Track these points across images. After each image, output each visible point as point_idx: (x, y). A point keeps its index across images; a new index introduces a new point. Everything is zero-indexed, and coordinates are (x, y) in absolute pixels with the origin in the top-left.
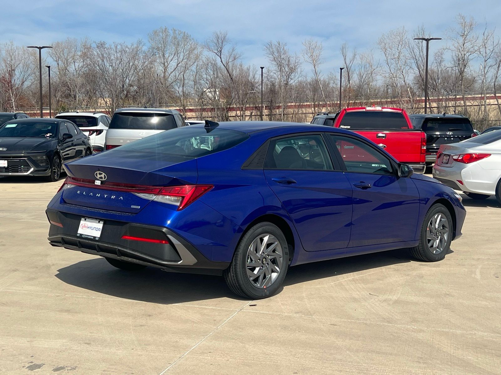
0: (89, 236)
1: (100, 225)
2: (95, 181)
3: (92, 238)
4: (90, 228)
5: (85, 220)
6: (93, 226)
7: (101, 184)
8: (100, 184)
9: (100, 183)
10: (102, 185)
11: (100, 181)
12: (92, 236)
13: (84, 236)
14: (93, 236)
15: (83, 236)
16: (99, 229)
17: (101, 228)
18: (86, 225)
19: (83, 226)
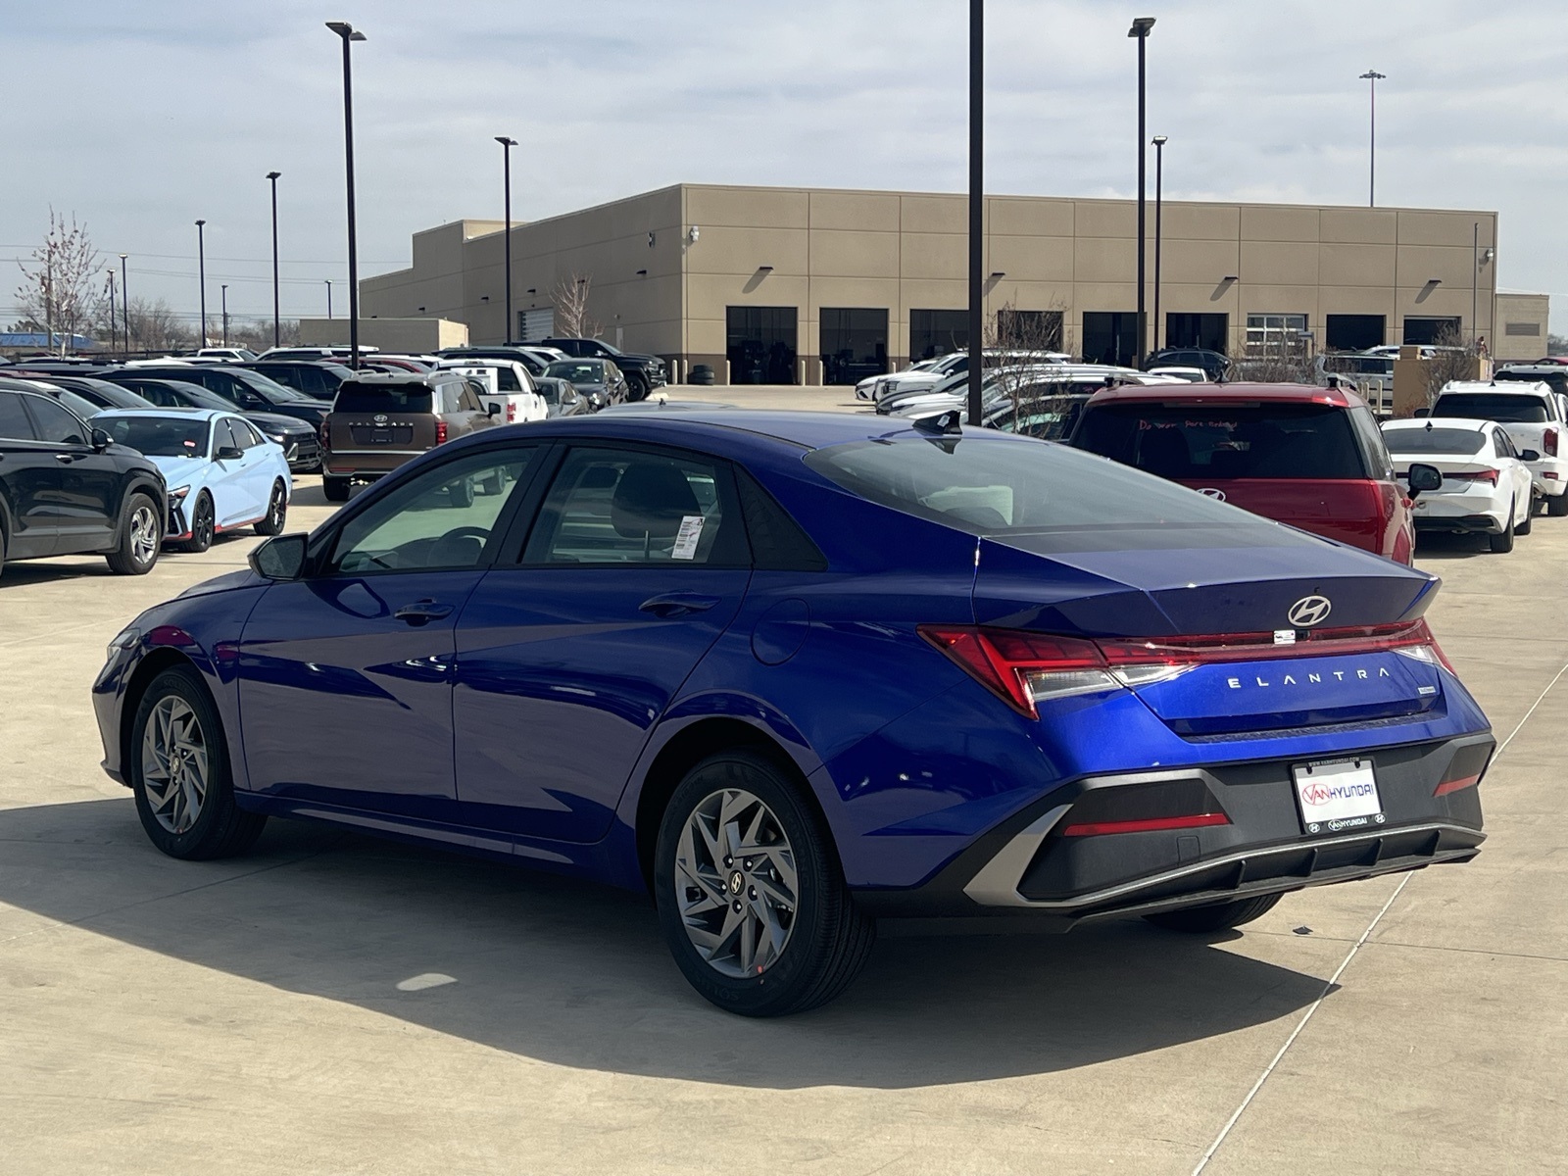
0: (1350, 819)
1: (1365, 775)
2: (1273, 634)
3: (1364, 821)
4: (1337, 793)
5: (1310, 771)
6: (1347, 785)
7: (1297, 639)
8: (1294, 642)
9: (1293, 637)
10: (1300, 643)
11: (1293, 632)
12: (1360, 817)
13: (1335, 825)
14: (1363, 817)
15: (1334, 827)
16: (1367, 788)
17: (1371, 781)
18: (1318, 788)
19: (1310, 794)
